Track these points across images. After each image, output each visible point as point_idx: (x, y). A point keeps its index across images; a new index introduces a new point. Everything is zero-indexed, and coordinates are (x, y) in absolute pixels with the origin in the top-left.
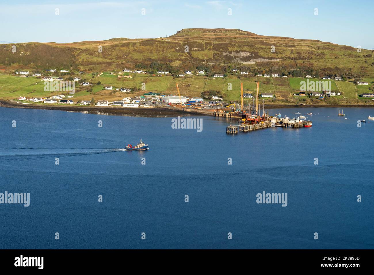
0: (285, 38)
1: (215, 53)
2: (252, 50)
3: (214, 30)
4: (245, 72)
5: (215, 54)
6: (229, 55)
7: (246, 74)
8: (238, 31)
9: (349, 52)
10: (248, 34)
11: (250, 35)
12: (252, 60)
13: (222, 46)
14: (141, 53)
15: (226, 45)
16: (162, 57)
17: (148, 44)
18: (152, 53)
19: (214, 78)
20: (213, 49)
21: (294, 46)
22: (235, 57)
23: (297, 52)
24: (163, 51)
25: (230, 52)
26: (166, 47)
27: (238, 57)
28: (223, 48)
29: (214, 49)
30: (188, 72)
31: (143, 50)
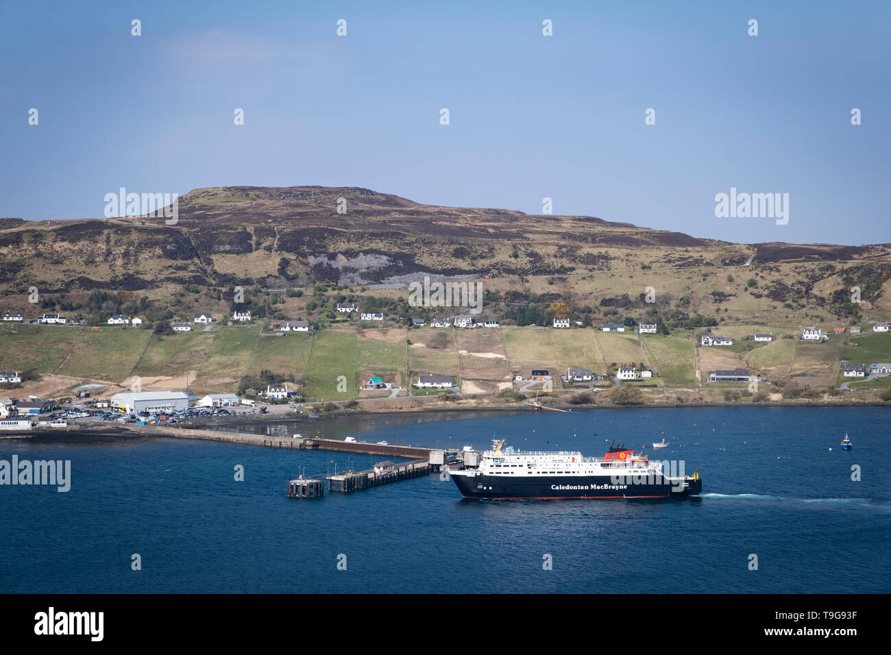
0: (497, 212)
1: (283, 259)
2: (395, 250)
3: (288, 192)
4: (373, 315)
5: (285, 264)
6: (327, 264)
7: (377, 319)
8: (358, 194)
9: (678, 252)
10: (390, 200)
11: (397, 204)
12: (394, 277)
13: (306, 239)
14: (57, 262)
15: (321, 234)
16: (123, 275)
17: (81, 235)
18: (93, 262)
19: (278, 334)
20: (281, 248)
21: (519, 235)
22: (347, 270)
23: (529, 251)
24: (126, 255)
25: (333, 257)
26: (136, 244)
27: (354, 270)
28: (309, 244)
29: (283, 247)
30: (203, 317)
31: (65, 254)
